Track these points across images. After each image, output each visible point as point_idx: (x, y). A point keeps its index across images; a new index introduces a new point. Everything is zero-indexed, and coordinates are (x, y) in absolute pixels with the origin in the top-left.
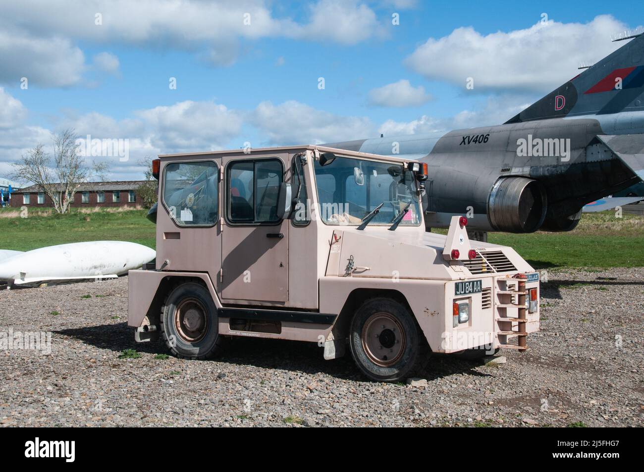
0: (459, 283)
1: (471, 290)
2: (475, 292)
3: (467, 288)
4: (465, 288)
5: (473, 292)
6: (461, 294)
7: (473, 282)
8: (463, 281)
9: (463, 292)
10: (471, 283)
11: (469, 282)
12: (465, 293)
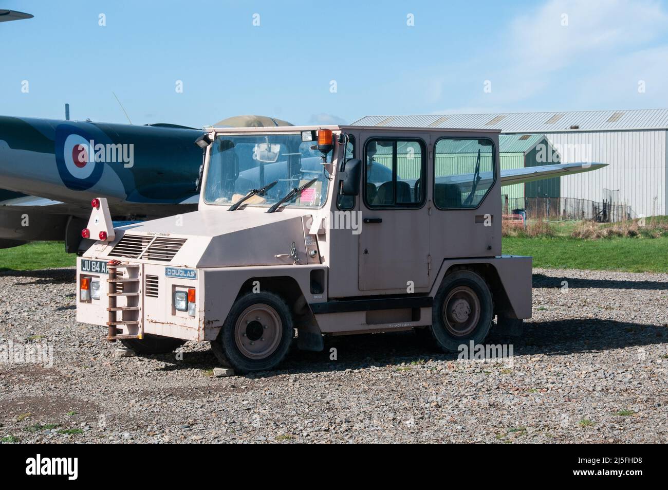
0: (85, 260)
1: (99, 269)
2: (103, 272)
3: (93, 266)
4: (91, 266)
5: (100, 272)
6: (87, 271)
7: (101, 263)
8: (90, 259)
9: (89, 270)
10: (98, 263)
11: (97, 262)
12: (91, 271)
